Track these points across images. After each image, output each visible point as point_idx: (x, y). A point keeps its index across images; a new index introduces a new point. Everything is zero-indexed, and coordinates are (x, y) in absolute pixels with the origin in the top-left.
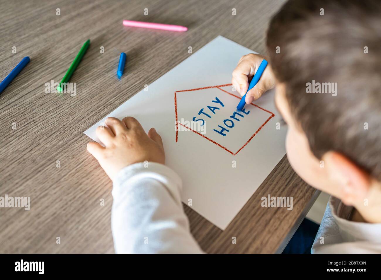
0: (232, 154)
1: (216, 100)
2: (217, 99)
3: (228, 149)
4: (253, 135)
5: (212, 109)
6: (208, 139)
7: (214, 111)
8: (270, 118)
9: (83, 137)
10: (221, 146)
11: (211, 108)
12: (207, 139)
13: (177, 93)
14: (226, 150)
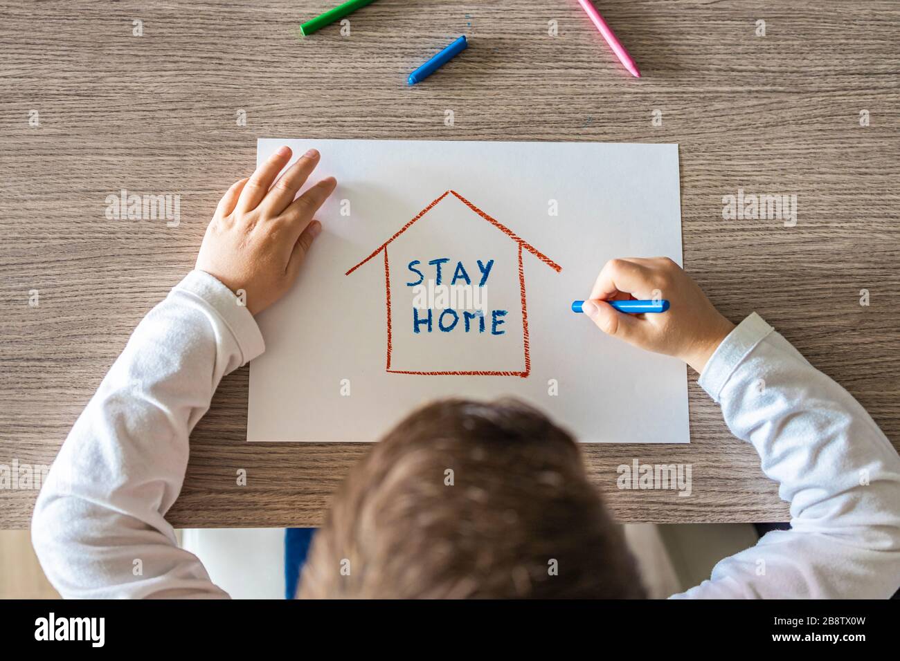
0: (388, 368)
1: (485, 265)
2: (491, 263)
3: (392, 354)
4: (452, 371)
5: (460, 273)
6: (389, 314)
7: (457, 279)
8: (515, 374)
9: (249, 150)
10: (389, 341)
11: (460, 270)
12: (387, 312)
13: (450, 194)
14: (389, 353)
